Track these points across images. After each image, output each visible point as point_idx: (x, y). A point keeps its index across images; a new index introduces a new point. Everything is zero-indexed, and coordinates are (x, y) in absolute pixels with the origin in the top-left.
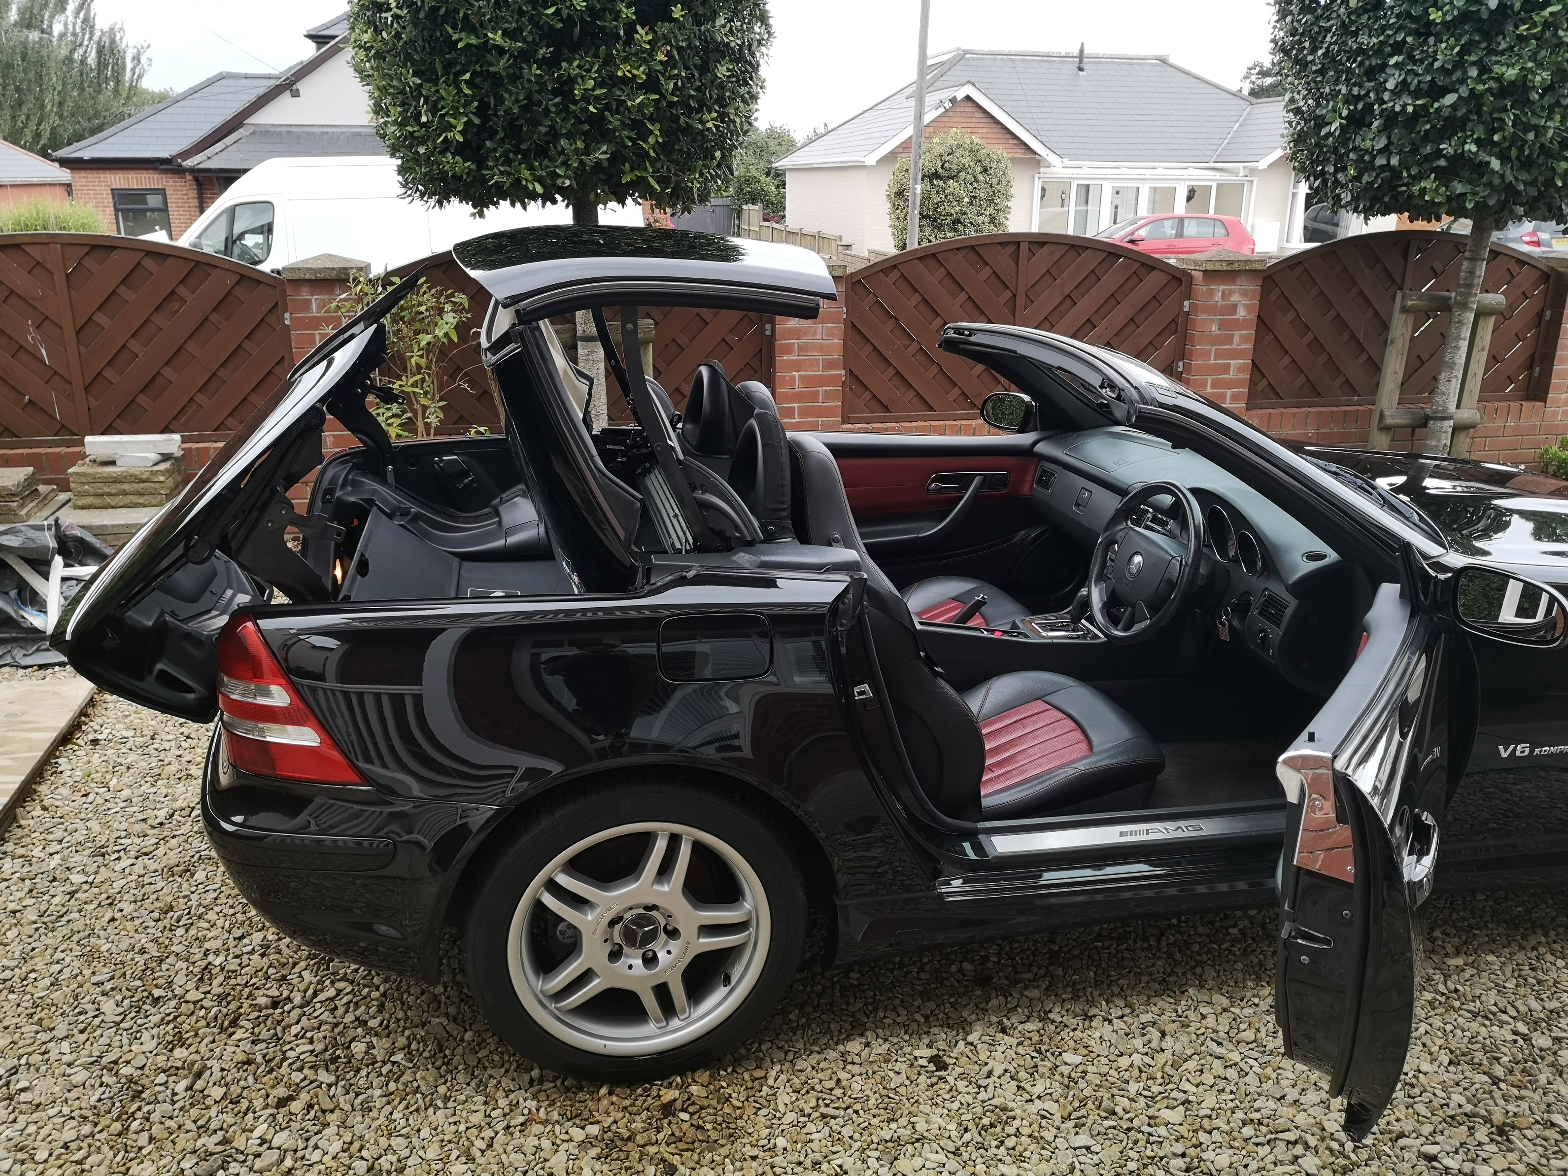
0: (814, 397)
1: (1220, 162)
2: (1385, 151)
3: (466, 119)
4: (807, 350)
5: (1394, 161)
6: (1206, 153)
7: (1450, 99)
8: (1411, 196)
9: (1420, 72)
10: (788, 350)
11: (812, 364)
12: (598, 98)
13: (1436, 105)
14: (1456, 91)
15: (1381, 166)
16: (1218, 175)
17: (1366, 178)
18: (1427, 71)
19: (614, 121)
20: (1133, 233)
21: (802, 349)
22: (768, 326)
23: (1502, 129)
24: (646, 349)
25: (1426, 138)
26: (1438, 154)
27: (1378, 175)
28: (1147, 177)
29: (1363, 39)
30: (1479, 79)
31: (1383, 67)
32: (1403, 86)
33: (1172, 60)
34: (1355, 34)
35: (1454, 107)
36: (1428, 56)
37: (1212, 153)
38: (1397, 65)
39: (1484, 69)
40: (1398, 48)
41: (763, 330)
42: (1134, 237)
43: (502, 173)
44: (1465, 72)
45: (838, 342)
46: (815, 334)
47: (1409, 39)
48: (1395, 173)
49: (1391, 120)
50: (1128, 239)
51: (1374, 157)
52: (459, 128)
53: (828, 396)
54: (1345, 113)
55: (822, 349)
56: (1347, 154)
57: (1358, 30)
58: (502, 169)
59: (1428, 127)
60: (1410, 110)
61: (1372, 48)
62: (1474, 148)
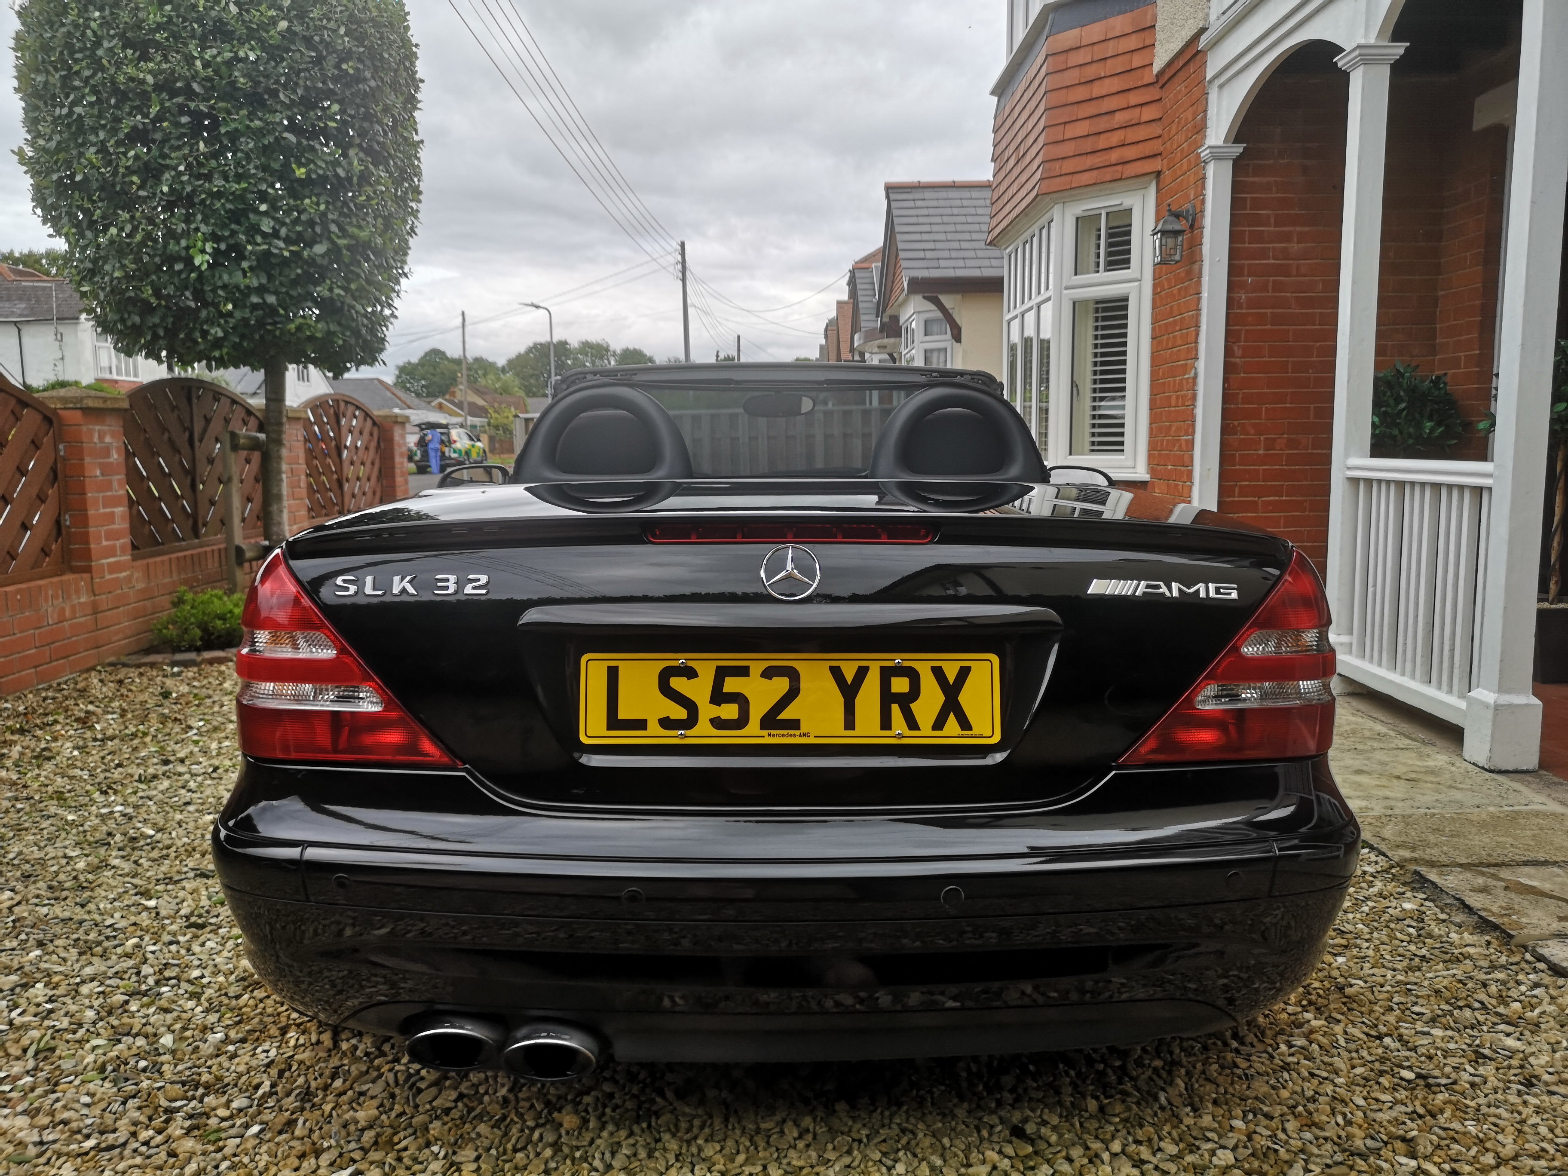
2: (262, 290)
7: (318, 249)
9: (288, 221)
13: (306, 253)
14: (322, 243)
15: (255, 305)
17: (238, 315)
27: (252, 313)
30: (338, 236)
32: (275, 232)
35: (322, 256)
38: (265, 213)
44: (327, 228)
49: (265, 261)
51: (248, 296)
59: (299, 271)
60: (286, 254)
61: (233, 193)
62: (342, 293)
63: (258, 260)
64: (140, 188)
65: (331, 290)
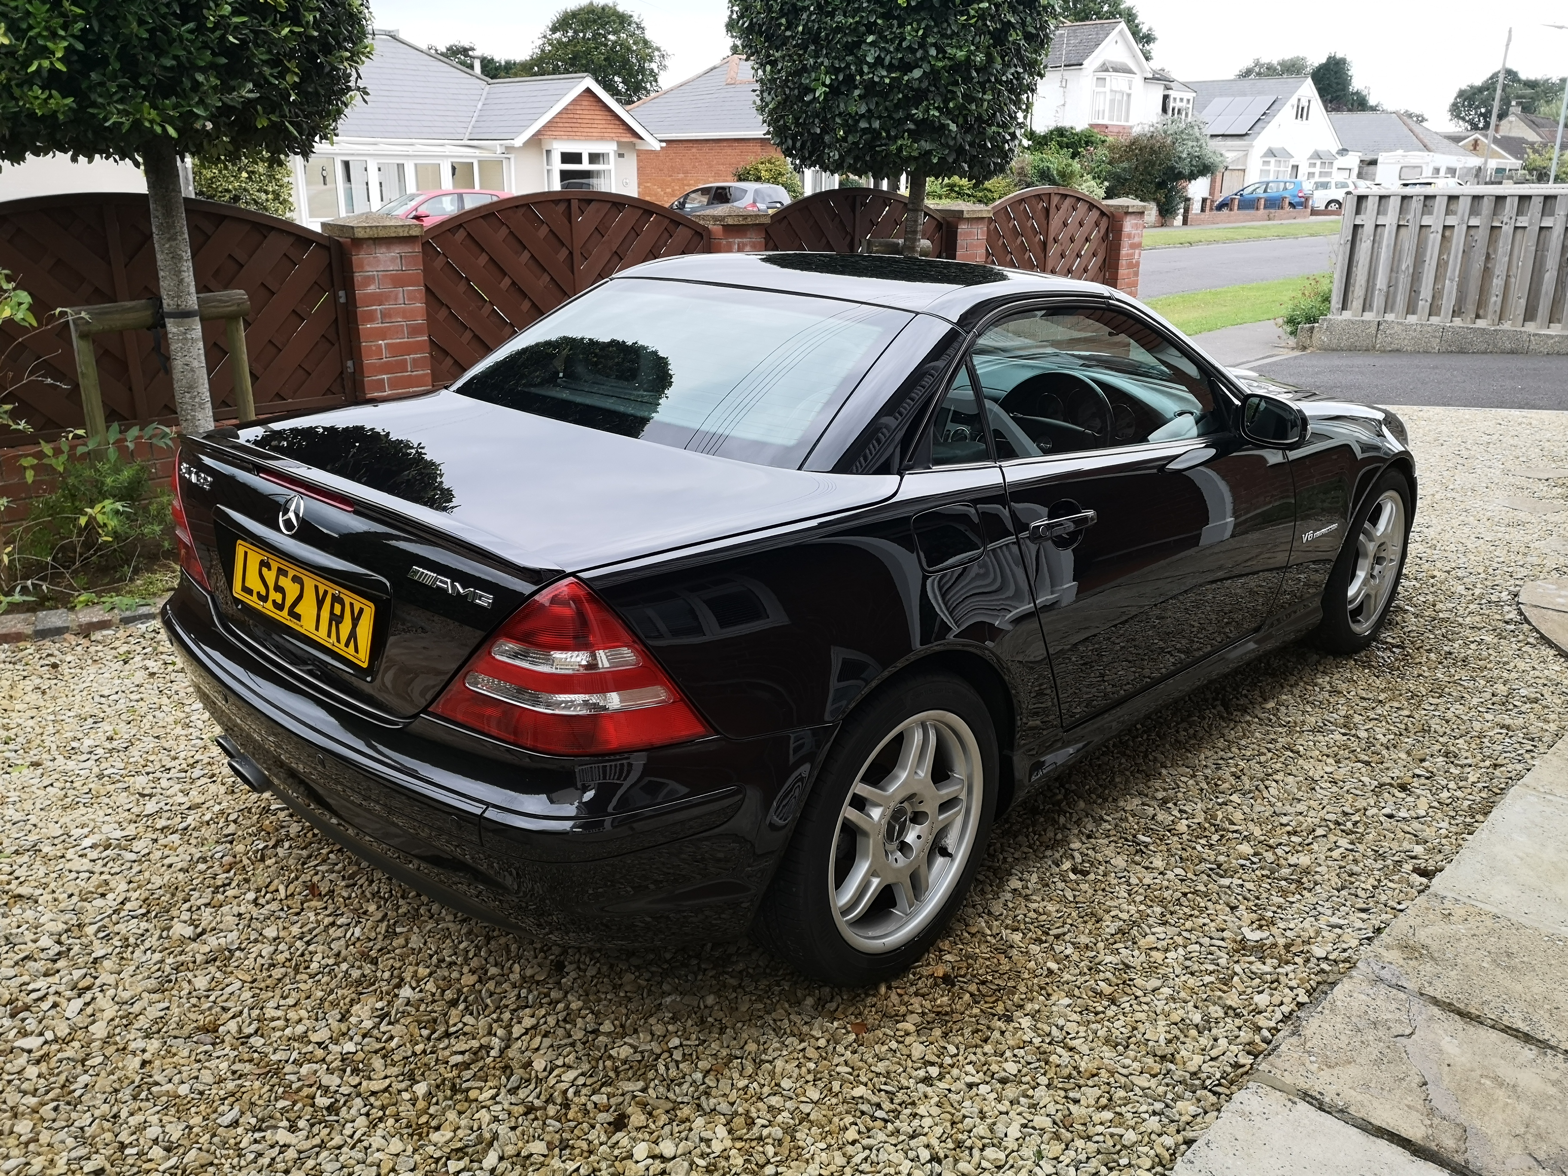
0: (402, 367)
1: (475, 140)
2: (869, 115)
3: (66, 44)
4: (390, 316)
5: (876, 124)
6: (460, 130)
7: (917, 73)
8: (888, 154)
9: (892, 49)
10: (371, 317)
11: (398, 331)
12: (237, 28)
13: (906, 78)
14: (921, 67)
15: (863, 129)
16: (477, 152)
17: (850, 139)
18: (898, 49)
19: (261, 55)
20: (416, 209)
21: (385, 315)
22: (341, 293)
23: (953, 99)
24: (238, 322)
25: (897, 106)
26: (910, 117)
27: (861, 137)
28: (410, 153)
29: (839, 18)
30: (937, 58)
31: (858, 44)
32: (879, 61)
33: (402, 36)
34: (832, 15)
35: (920, 80)
36: (896, 37)
37: (464, 130)
38: (872, 44)
39: (940, 50)
40: (871, 28)
41: (335, 297)
42: (418, 213)
43: (119, 112)
44: (926, 52)
45: (420, 305)
46: (396, 299)
47: (879, 21)
48: (876, 134)
49: (871, 89)
50: (411, 216)
51: (858, 121)
52: (59, 55)
53: (416, 363)
54: (828, 82)
55: (404, 314)
56: (833, 118)
57: (834, 10)
58: (120, 107)
59: (900, 96)
60: (887, 81)
61: (849, 27)
62: (937, 114)
63: (865, 88)
64: (787, 29)
65: (927, 110)
